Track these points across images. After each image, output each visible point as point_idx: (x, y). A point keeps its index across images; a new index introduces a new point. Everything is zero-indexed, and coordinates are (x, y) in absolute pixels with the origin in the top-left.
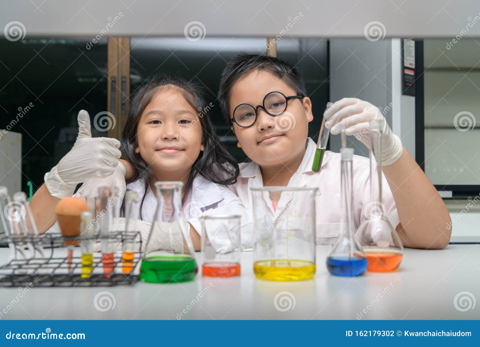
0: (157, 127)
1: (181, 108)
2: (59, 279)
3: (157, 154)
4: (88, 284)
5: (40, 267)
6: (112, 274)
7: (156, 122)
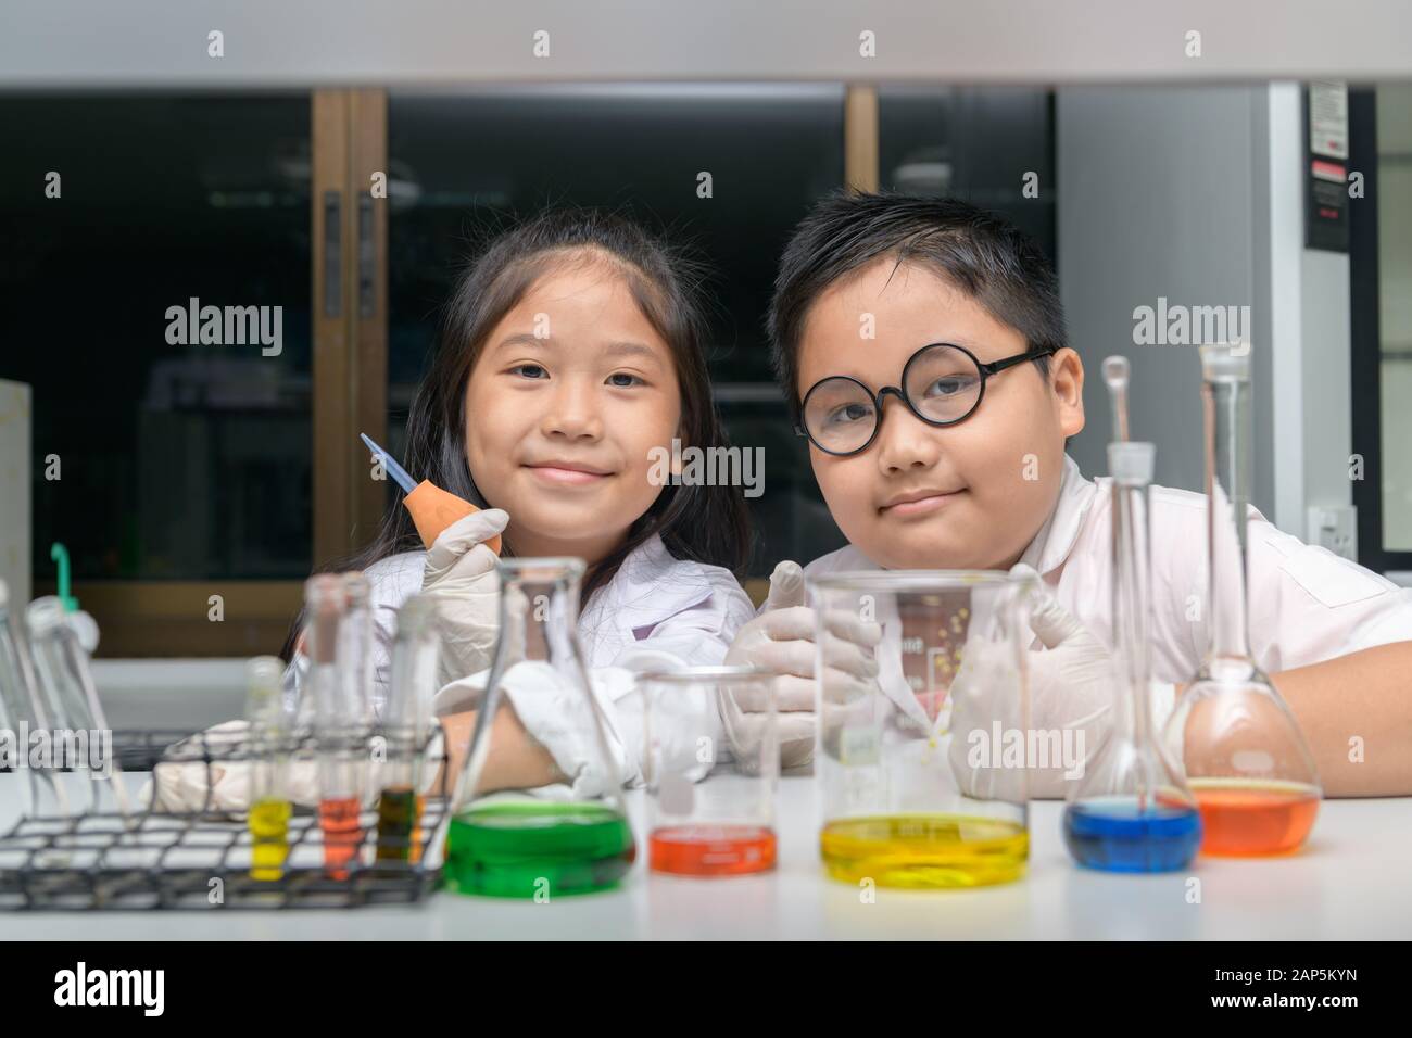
0: (531, 388)
1: (620, 337)
2: (179, 882)
3: (523, 478)
4: (272, 899)
5: (116, 845)
6: (353, 867)
7: (532, 371)
